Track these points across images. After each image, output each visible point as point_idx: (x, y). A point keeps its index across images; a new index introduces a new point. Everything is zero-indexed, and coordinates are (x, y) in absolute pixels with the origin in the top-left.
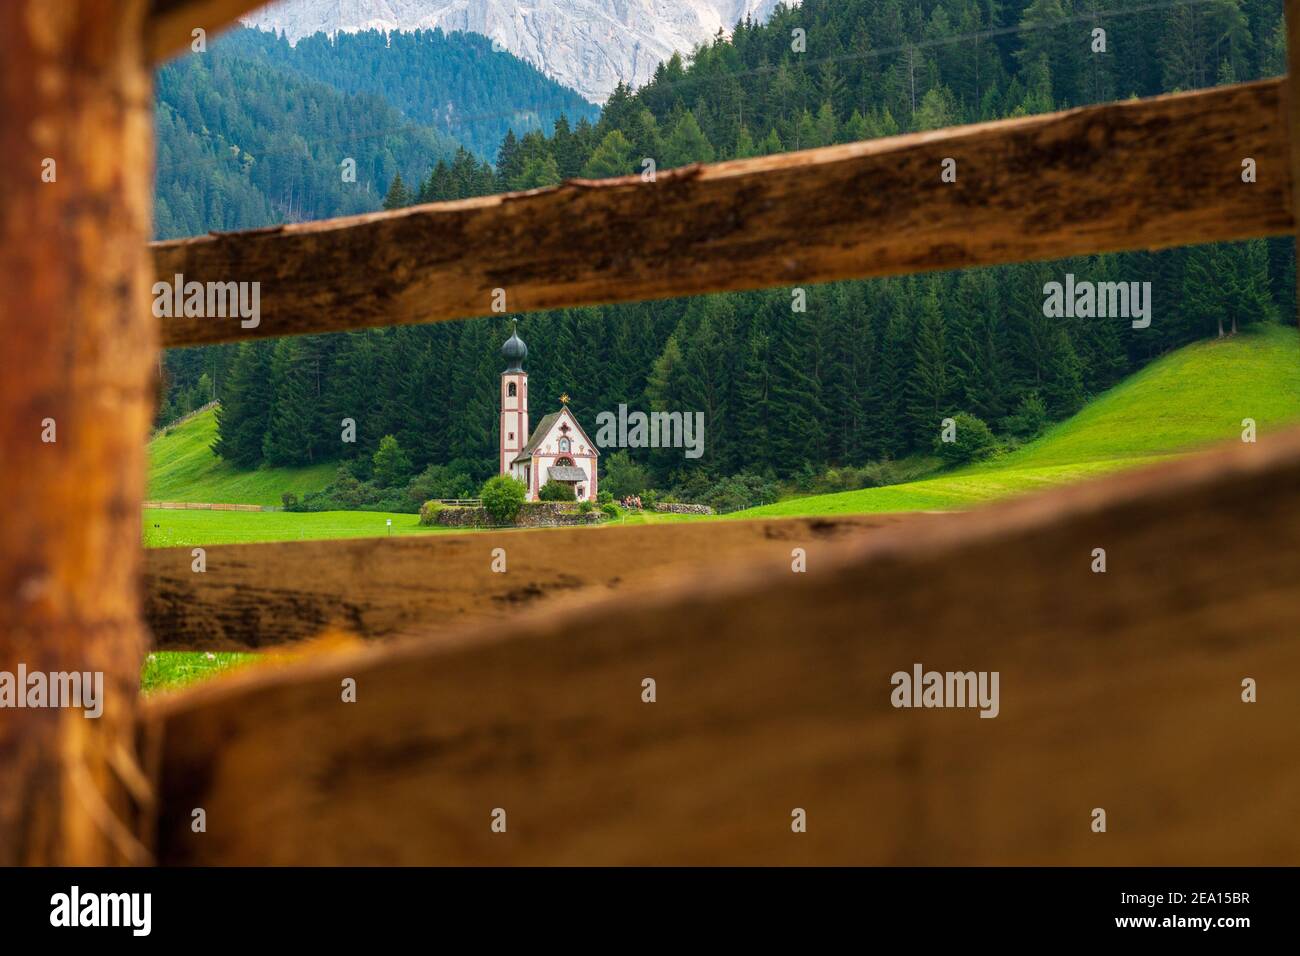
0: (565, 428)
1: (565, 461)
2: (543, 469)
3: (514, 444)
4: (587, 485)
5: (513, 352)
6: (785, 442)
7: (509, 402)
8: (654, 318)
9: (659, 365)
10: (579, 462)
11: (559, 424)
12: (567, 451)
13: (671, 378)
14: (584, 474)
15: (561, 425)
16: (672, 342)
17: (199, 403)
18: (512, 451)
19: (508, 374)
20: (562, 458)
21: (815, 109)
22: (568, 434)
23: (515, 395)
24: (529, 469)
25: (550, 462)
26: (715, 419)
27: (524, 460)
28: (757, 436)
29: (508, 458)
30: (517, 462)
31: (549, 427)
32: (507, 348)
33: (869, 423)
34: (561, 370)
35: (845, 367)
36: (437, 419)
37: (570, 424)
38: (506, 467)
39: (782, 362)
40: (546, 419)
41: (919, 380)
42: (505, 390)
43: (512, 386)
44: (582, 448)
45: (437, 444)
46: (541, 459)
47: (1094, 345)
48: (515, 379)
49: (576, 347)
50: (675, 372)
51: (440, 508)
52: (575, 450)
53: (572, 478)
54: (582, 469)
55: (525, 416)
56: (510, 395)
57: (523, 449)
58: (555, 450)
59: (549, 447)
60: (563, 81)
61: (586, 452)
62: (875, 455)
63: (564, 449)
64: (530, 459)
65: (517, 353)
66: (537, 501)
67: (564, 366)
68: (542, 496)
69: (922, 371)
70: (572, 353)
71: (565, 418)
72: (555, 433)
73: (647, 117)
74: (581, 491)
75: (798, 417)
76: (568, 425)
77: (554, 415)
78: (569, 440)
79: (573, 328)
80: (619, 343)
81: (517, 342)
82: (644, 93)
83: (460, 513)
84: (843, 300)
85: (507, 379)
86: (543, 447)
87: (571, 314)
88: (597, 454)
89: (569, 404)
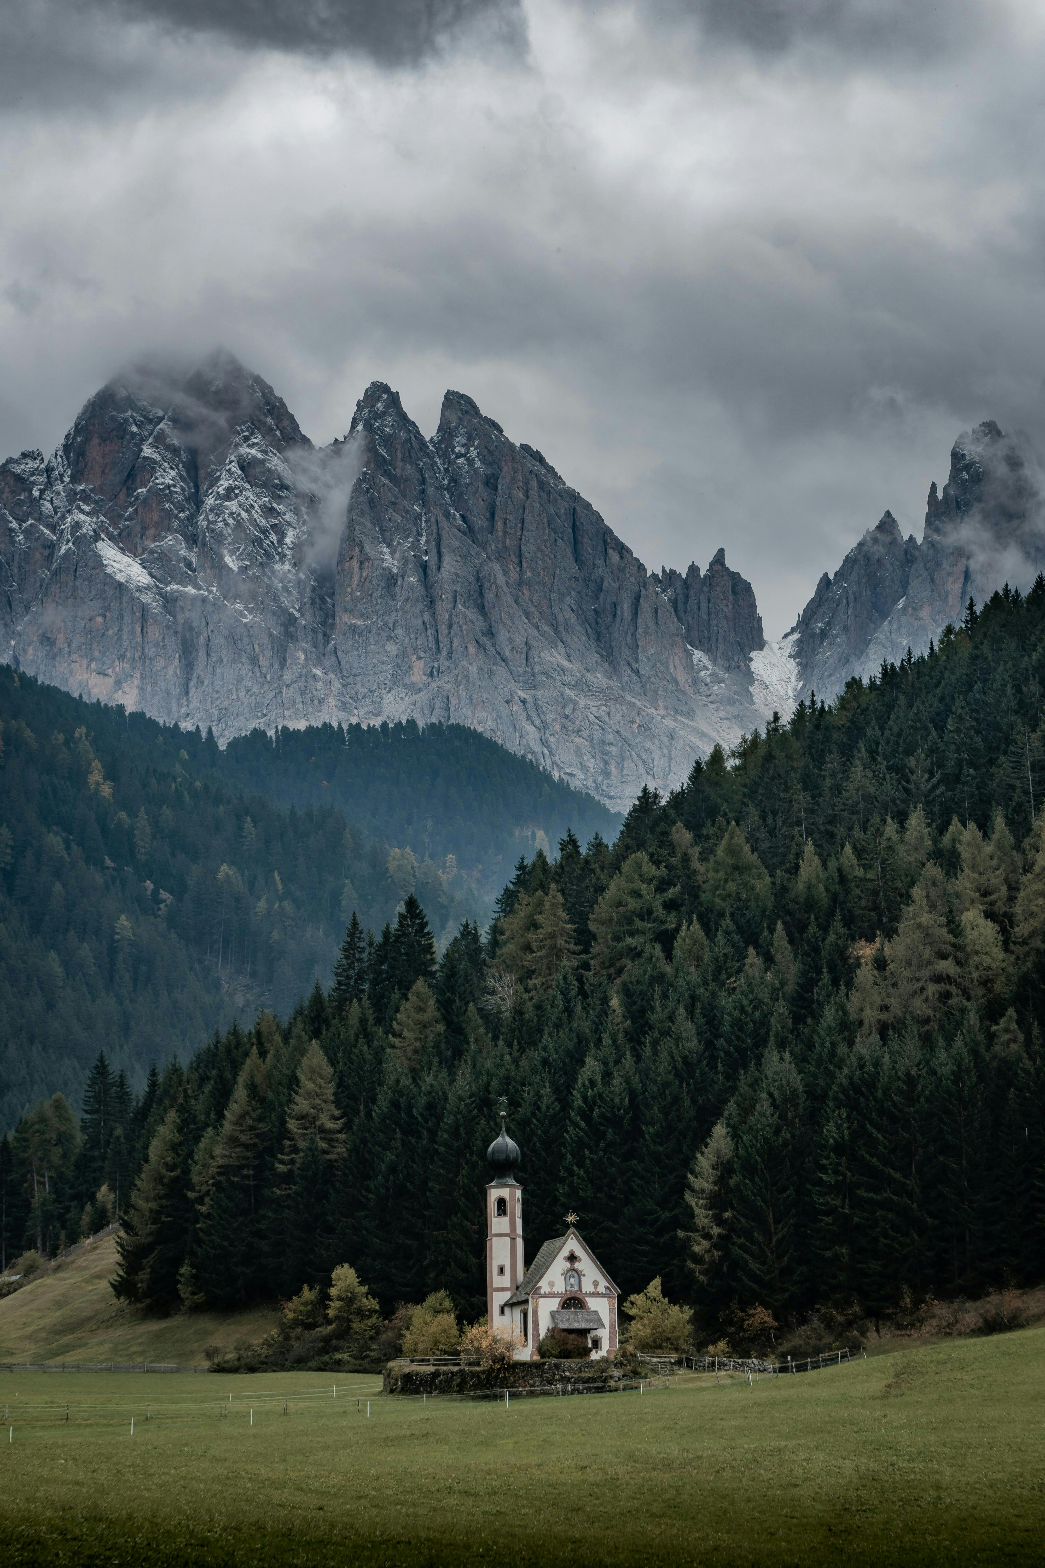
0: (572, 1258)
1: (573, 1302)
2: (545, 1314)
3: (505, 1281)
4: (604, 1334)
5: (502, 1157)
6: (875, 1265)
7: (498, 1224)
8: (694, 1101)
9: (705, 1161)
10: (593, 1304)
11: (565, 1252)
12: (576, 1288)
13: (721, 1181)
14: (600, 1320)
15: (567, 1254)
16: (719, 1130)
17: (98, 1225)
18: (503, 1289)
19: (495, 1187)
20: (570, 1299)
21: (902, 818)
22: (577, 1265)
23: (505, 1213)
24: (525, 1315)
25: (554, 1304)
26: (780, 1236)
27: (517, 1303)
28: (837, 1258)
29: (497, 1299)
30: (510, 1305)
31: (552, 1257)
32: (493, 1153)
33: (987, 1237)
34: (571, 1173)
35: (952, 1162)
36: (408, 1242)
37: (580, 1252)
38: (496, 1310)
39: (868, 1157)
40: (547, 1246)
42: (492, 1208)
43: (501, 1203)
44: (596, 1284)
45: (409, 1276)
46: (541, 1300)
48: (505, 1193)
49: (592, 1143)
50: (725, 1169)
51: (407, 1370)
52: (587, 1287)
53: (583, 1325)
54: (596, 1313)
55: (520, 1242)
56: (499, 1215)
57: (517, 1288)
58: (560, 1287)
59: (551, 1284)
60: (576, 782)
61: (601, 1289)
63: (572, 1286)
64: (526, 1302)
65: (507, 1157)
66: (537, 1358)
67: (575, 1168)
68: (541, 1351)
70: (587, 1152)
71: (572, 1244)
72: (560, 1264)
73: (681, 835)
74: (596, 1343)
75: (891, 1232)
76: (577, 1254)
77: (558, 1242)
78: (579, 1274)
79: (587, 1118)
80: (647, 1136)
81: (505, 1143)
82: (677, 799)
83: (435, 1375)
84: (946, 1071)
85: (495, 1193)
86: (544, 1284)
87: (585, 1099)
88: (616, 1292)
89: (577, 1226)
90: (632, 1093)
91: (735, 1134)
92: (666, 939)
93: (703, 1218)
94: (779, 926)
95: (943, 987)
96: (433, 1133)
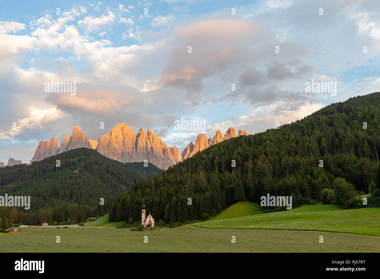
0: (150, 217)
1: (150, 221)
2: (147, 223)
3: (144, 219)
4: (153, 225)
6: (183, 218)
7: (143, 214)
8: (166, 201)
9: (166, 207)
10: (152, 222)
11: (149, 217)
16: (168, 204)
17: (107, 213)
21: (188, 173)
25: (148, 222)
26: (173, 215)
27: (145, 221)
28: (179, 217)
29: (143, 221)
30: (144, 222)
31: (148, 217)
33: (194, 215)
35: (190, 207)
37: (151, 216)
38: (142, 222)
41: (200, 209)
43: (143, 212)
47: (223, 204)
48: (144, 210)
50: (168, 208)
51: (133, 228)
52: (151, 220)
53: (151, 224)
55: (145, 216)
58: (149, 220)
60: (160, 168)
62: (194, 219)
65: (144, 207)
68: (146, 226)
69: (200, 208)
71: (150, 216)
72: (149, 218)
73: (166, 174)
74: (152, 226)
75: (184, 214)
78: (151, 219)
79: (155, 202)
80: (161, 205)
81: (144, 205)
82: (167, 171)
83: (135, 229)
85: (143, 211)
86: (147, 220)
88: (154, 220)
89: (151, 214)
90: (160, 200)
91: (169, 205)
92: (164, 185)
93: (166, 213)
94: (175, 184)
95: (190, 190)
96: (140, 204)
